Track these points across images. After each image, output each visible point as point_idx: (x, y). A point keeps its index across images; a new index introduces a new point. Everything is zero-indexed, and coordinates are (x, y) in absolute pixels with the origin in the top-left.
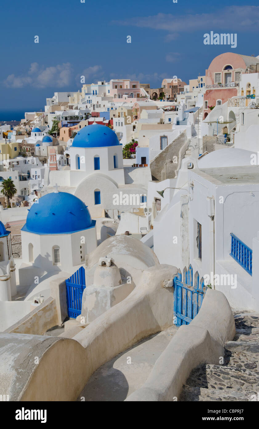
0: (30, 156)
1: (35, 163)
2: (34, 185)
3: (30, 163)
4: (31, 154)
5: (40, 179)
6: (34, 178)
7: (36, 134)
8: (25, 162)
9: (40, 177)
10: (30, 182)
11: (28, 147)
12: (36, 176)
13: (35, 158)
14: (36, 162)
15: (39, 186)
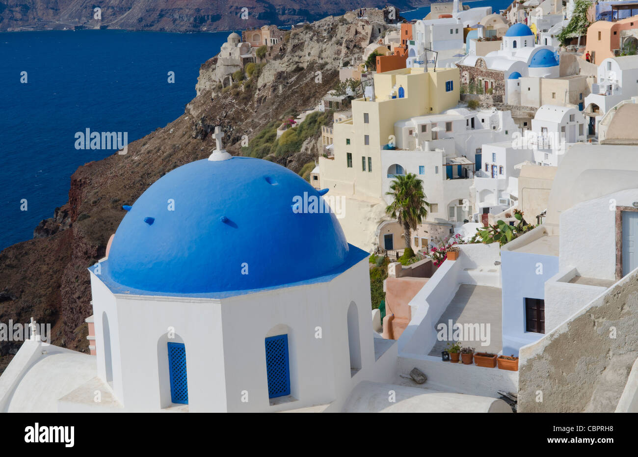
0: (488, 107)
1: (501, 128)
2: (485, 193)
3: (487, 126)
4: (491, 102)
5: (503, 177)
6: (489, 173)
7: (515, 43)
8: (472, 123)
9: (504, 170)
10: (475, 183)
11: (490, 80)
12: (493, 166)
13: (500, 113)
14: (504, 126)
15: (499, 196)
